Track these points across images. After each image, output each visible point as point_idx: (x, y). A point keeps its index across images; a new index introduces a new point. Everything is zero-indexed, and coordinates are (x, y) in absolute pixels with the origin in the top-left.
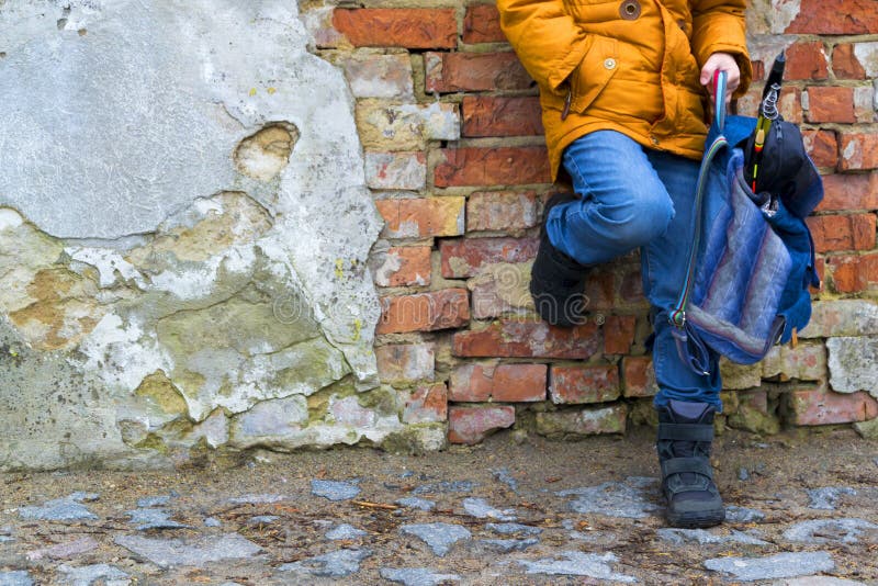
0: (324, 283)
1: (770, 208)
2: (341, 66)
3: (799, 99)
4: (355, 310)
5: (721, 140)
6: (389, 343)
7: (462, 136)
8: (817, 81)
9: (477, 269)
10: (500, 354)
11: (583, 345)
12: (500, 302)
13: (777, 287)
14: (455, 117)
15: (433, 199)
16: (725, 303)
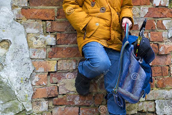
0: (18, 84)
1: (141, 61)
2: (23, 24)
3: (148, 35)
4: (26, 92)
5: (127, 42)
6: (35, 101)
7: (56, 44)
8: (153, 30)
9: (60, 81)
10: (66, 104)
11: (89, 102)
12: (66, 90)
13: (142, 82)
14: (54, 39)
15: (48, 61)
16: (128, 86)
